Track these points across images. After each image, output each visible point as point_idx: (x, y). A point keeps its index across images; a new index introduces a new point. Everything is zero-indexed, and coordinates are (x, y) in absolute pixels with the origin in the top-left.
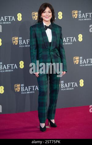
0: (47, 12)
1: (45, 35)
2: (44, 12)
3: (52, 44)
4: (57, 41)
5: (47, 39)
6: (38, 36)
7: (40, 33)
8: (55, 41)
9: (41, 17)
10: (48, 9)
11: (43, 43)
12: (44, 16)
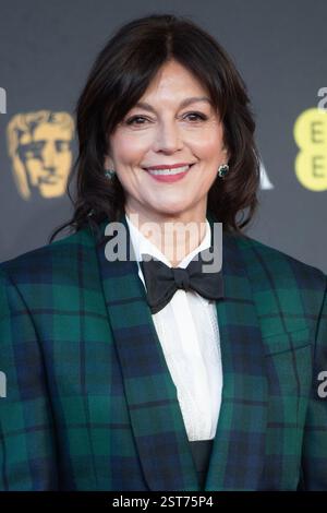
0: (168, 116)
1: (142, 357)
2: (138, 120)
3: (219, 460)
4: (276, 425)
5: (166, 401)
6: (66, 369)
7: (97, 334)
8: (257, 425)
9: (109, 166)
10: (173, 88)
11: (129, 452)
12: (131, 164)
